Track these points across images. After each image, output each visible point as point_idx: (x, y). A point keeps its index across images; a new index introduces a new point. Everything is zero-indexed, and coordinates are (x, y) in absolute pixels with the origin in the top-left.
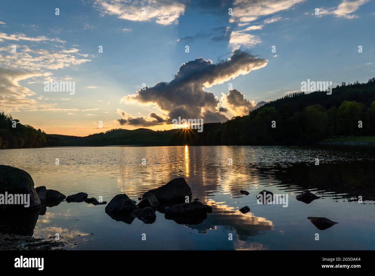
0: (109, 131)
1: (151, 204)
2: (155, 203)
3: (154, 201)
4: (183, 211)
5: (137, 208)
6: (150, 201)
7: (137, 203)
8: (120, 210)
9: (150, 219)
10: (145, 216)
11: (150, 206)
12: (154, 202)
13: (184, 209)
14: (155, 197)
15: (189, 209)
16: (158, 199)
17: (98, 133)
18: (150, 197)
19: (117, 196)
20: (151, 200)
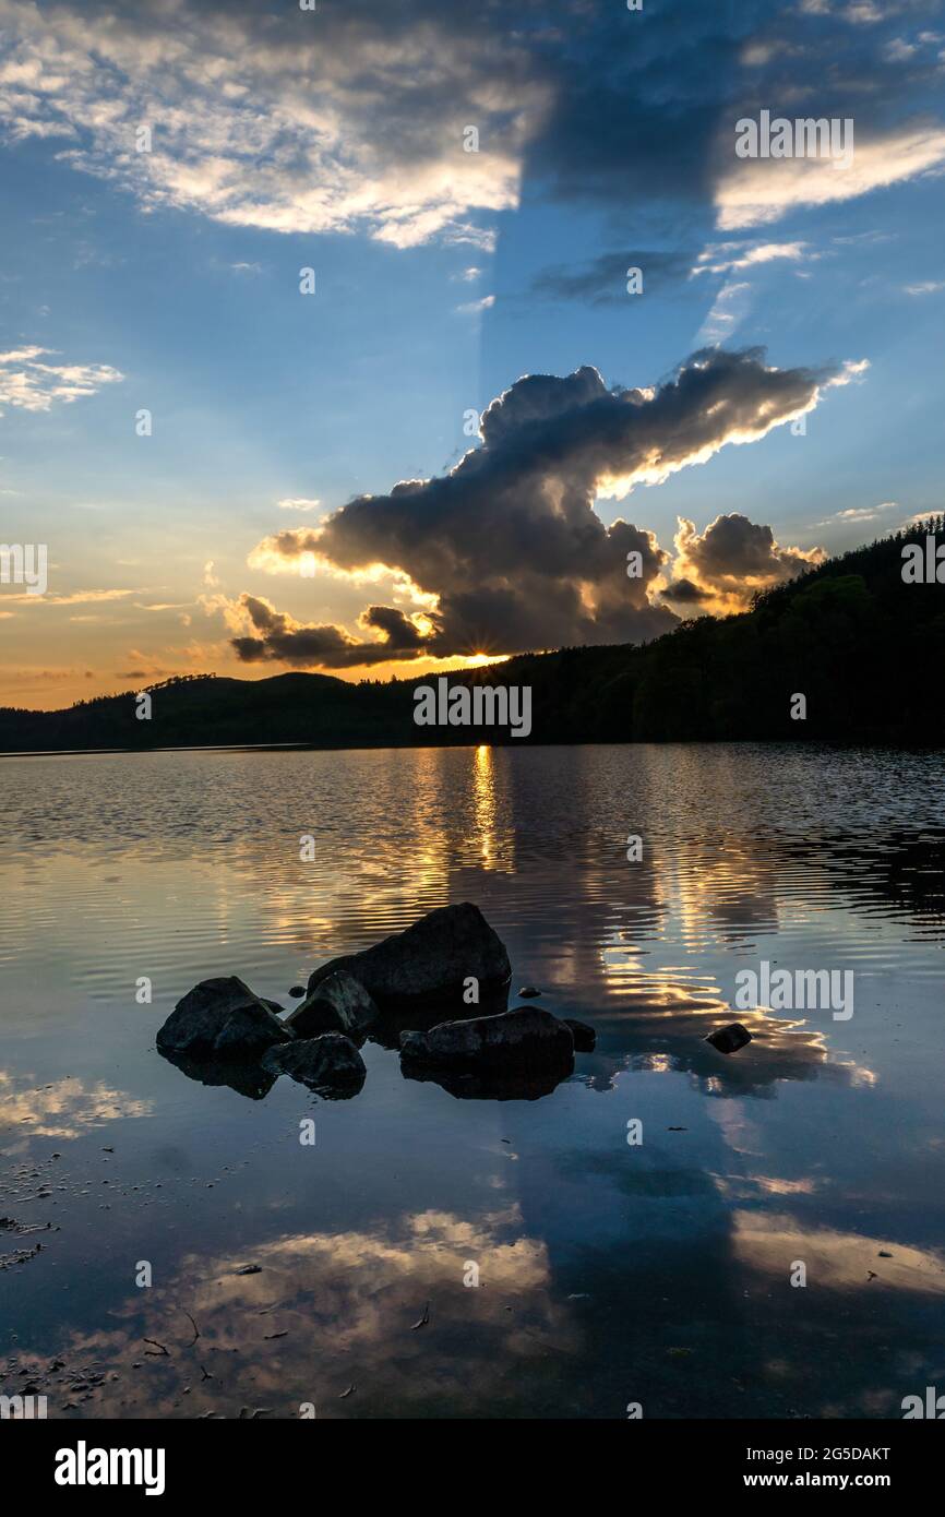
0: (157, 686)
1: (344, 1015)
2: (358, 1010)
3: (354, 1003)
4: (475, 1047)
5: (286, 1038)
6: (338, 1006)
7: (283, 1009)
8: (216, 1046)
9: (343, 1081)
10: (321, 1069)
11: (339, 1026)
12: (354, 1008)
13: (480, 1041)
14: (358, 986)
15: (499, 1038)
16: (372, 993)
17: (113, 696)
18: (338, 990)
19: (201, 987)
20: (344, 1000)
